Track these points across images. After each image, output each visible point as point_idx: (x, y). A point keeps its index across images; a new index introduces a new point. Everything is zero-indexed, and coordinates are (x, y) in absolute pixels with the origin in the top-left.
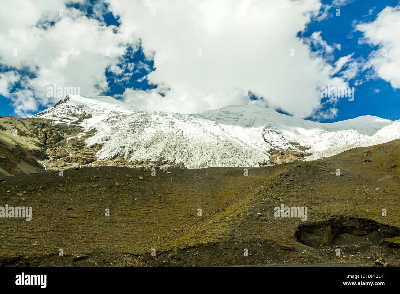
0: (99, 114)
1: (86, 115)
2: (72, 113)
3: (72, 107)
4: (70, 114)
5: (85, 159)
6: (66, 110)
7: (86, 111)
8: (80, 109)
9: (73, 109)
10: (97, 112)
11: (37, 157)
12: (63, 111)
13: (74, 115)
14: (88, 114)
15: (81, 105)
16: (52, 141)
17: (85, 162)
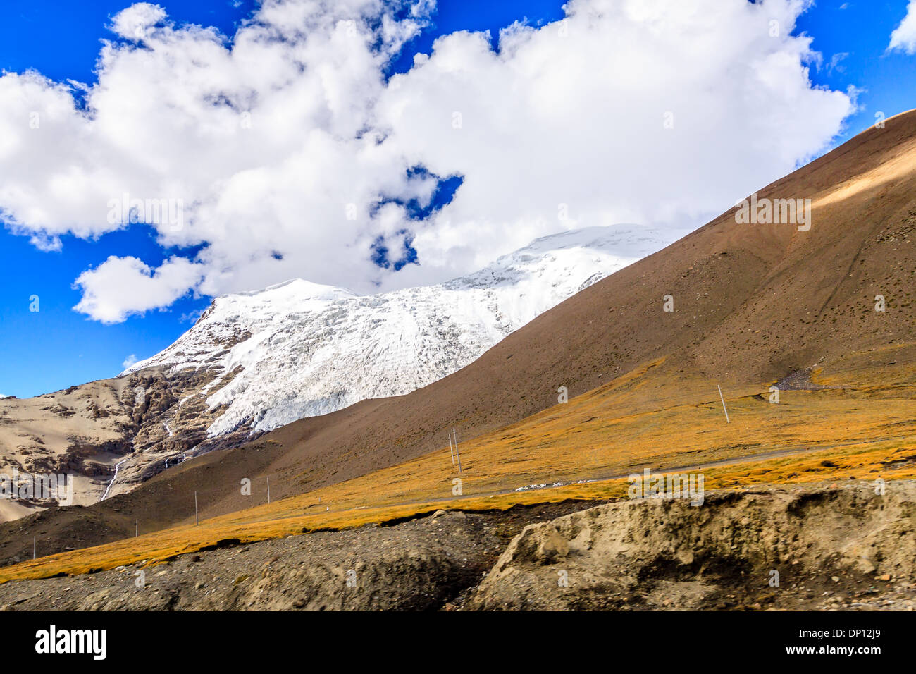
0: (262, 329)
1: (240, 336)
2: (215, 338)
3: (216, 325)
4: (211, 340)
5: (187, 442)
6: (204, 337)
7: (242, 328)
8: (232, 325)
9: (217, 328)
10: (259, 325)
11: (113, 453)
12: (200, 338)
13: (218, 341)
14: (245, 331)
15: (233, 316)
16: (154, 413)
17: (186, 446)
